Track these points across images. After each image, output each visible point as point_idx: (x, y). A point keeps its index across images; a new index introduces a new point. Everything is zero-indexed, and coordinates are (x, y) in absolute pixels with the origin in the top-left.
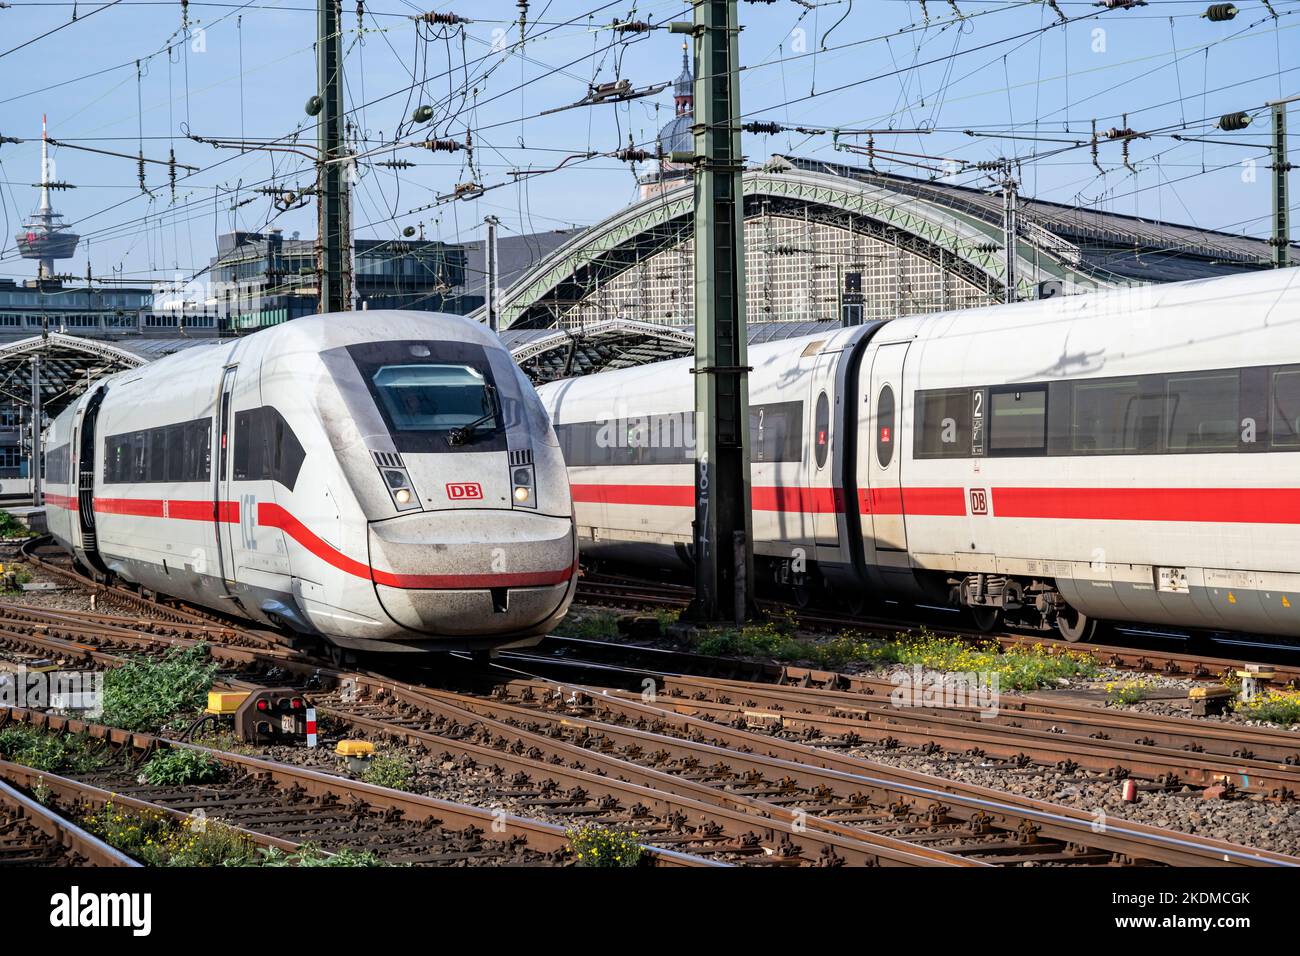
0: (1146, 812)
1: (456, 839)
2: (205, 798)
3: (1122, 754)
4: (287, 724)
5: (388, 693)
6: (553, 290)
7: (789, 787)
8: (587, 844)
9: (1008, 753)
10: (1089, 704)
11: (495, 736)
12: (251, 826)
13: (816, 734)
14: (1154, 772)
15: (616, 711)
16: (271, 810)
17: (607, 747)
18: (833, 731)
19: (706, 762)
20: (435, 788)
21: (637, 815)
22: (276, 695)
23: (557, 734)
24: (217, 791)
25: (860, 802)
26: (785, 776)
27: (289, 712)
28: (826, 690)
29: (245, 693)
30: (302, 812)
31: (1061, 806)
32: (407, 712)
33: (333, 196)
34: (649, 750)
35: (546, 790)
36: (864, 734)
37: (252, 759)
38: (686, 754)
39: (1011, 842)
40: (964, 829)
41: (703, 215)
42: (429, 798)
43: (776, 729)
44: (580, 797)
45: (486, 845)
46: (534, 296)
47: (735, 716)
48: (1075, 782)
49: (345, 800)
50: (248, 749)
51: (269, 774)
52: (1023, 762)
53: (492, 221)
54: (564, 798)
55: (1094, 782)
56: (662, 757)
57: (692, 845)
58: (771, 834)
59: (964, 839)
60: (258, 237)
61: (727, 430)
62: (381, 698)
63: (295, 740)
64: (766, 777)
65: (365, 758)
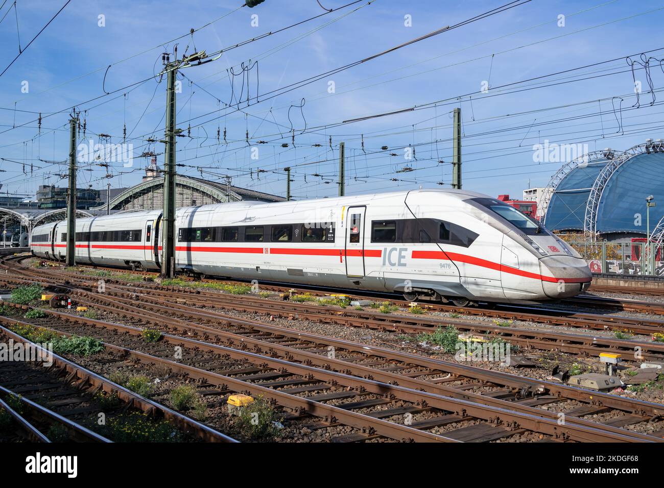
0: (276, 323)
1: (111, 332)
2: (42, 322)
3: (268, 309)
4: (63, 303)
5: (87, 295)
6: (123, 201)
7: (191, 318)
8: (147, 333)
9: (241, 309)
10: (256, 298)
11: (116, 305)
12: (56, 329)
13: (195, 305)
14: (276, 314)
15: (145, 299)
16: (61, 324)
17: (144, 308)
18: (199, 304)
19: (170, 312)
20: (102, 319)
21: (155, 325)
22: (60, 296)
23: (131, 305)
24: (45, 320)
25: (209, 321)
26: (190, 315)
27: (63, 300)
28: (194, 294)
29: (52, 295)
30: (69, 325)
31: (256, 321)
32: (92, 299)
33: (72, 177)
34: (155, 309)
35: (131, 319)
36: (206, 305)
37: (54, 312)
38: (164, 310)
39: (247, 331)
40: (235, 328)
41: (166, 184)
42: (101, 321)
43: (185, 303)
44: (140, 321)
45: (118, 333)
46: (116, 203)
47: (174, 300)
48: (258, 316)
49: (80, 322)
50: (53, 309)
51: (59, 316)
52: (245, 311)
53: (109, 185)
54: (136, 321)
55: (262, 316)
56: (158, 311)
57: (170, 332)
58: (190, 330)
59: (235, 330)
60: (49, 186)
61: (171, 234)
62: (85, 296)
63: (65, 307)
64: (185, 315)
65: (85, 311)
